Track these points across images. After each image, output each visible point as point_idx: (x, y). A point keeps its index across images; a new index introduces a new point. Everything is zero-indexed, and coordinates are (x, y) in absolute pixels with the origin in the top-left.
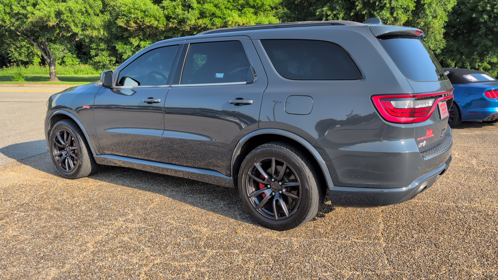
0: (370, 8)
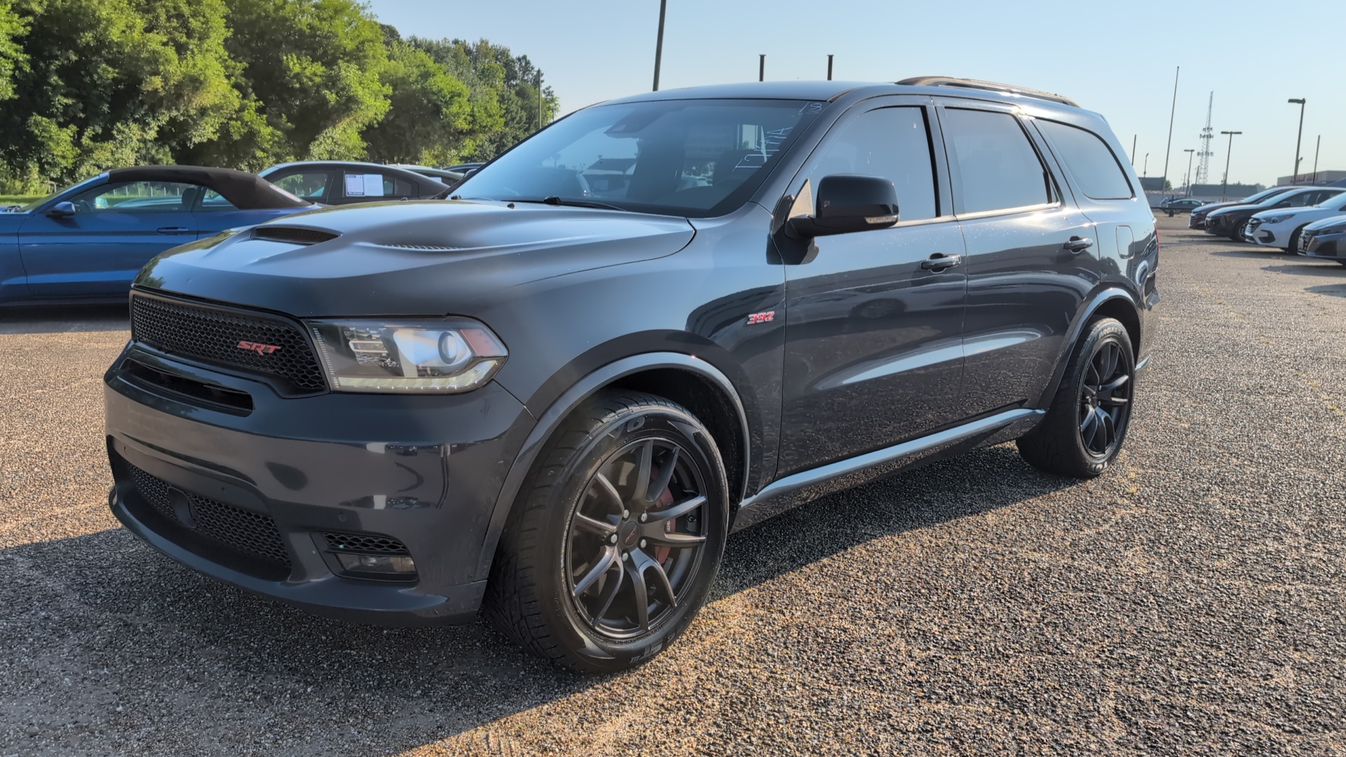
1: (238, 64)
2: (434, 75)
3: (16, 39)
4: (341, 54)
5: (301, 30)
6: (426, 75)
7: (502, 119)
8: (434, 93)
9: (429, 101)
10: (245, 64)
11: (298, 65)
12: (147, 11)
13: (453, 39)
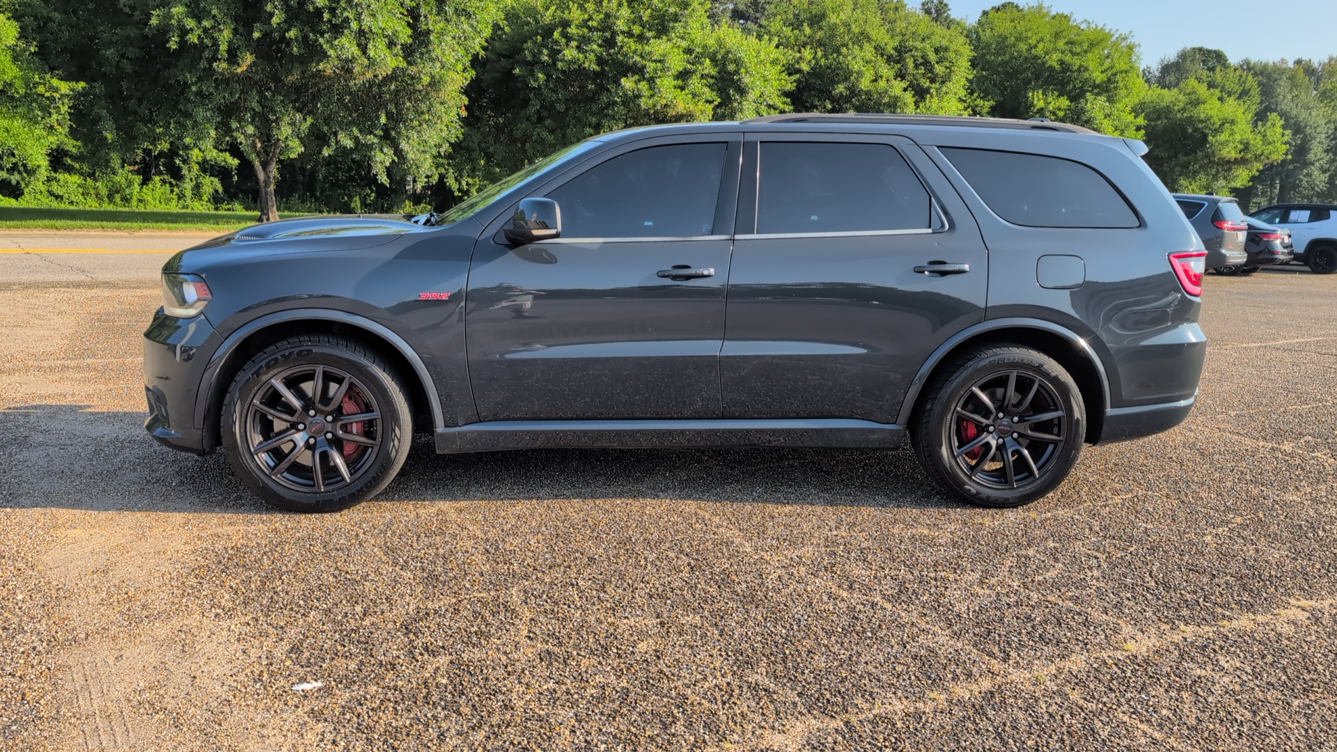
0: (304, 23)
1: (986, 103)
2: (1204, 103)
3: (786, 94)
4: (1090, 86)
5: (1051, 67)
6: (1196, 103)
7: (1283, 146)
8: (1201, 121)
9: (1196, 130)
10: (992, 103)
11: (1042, 101)
12: (898, 62)
13: (1296, 58)
